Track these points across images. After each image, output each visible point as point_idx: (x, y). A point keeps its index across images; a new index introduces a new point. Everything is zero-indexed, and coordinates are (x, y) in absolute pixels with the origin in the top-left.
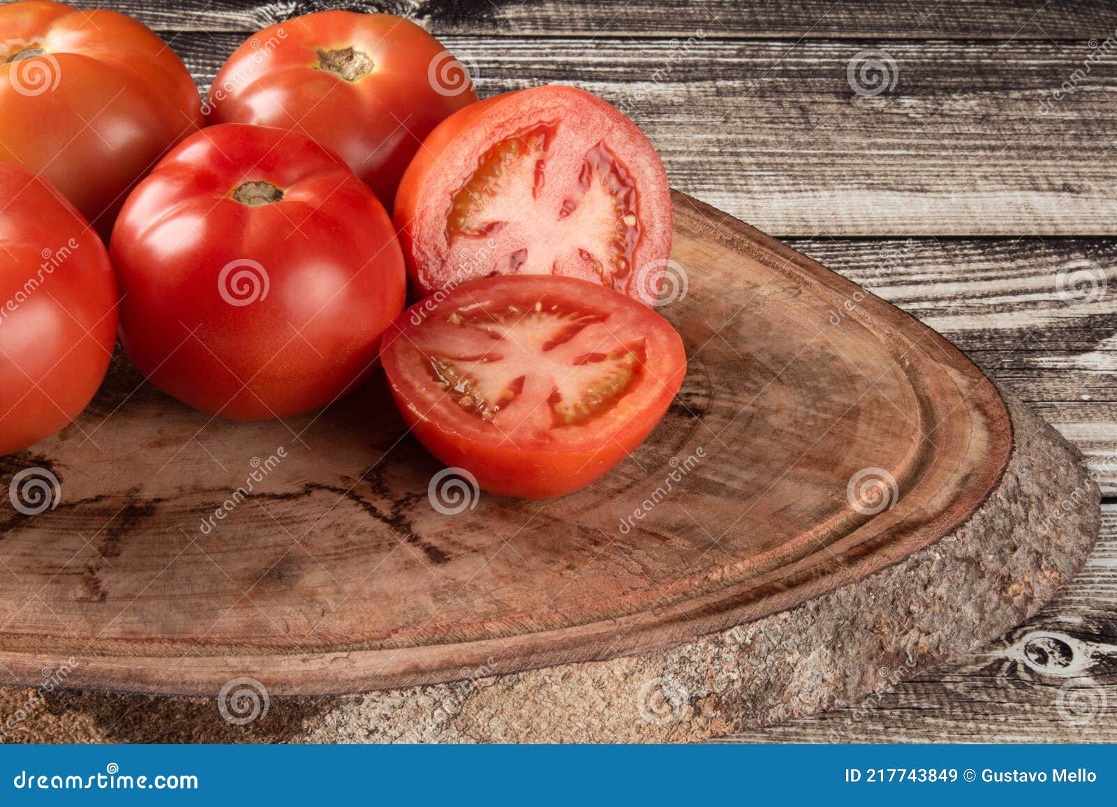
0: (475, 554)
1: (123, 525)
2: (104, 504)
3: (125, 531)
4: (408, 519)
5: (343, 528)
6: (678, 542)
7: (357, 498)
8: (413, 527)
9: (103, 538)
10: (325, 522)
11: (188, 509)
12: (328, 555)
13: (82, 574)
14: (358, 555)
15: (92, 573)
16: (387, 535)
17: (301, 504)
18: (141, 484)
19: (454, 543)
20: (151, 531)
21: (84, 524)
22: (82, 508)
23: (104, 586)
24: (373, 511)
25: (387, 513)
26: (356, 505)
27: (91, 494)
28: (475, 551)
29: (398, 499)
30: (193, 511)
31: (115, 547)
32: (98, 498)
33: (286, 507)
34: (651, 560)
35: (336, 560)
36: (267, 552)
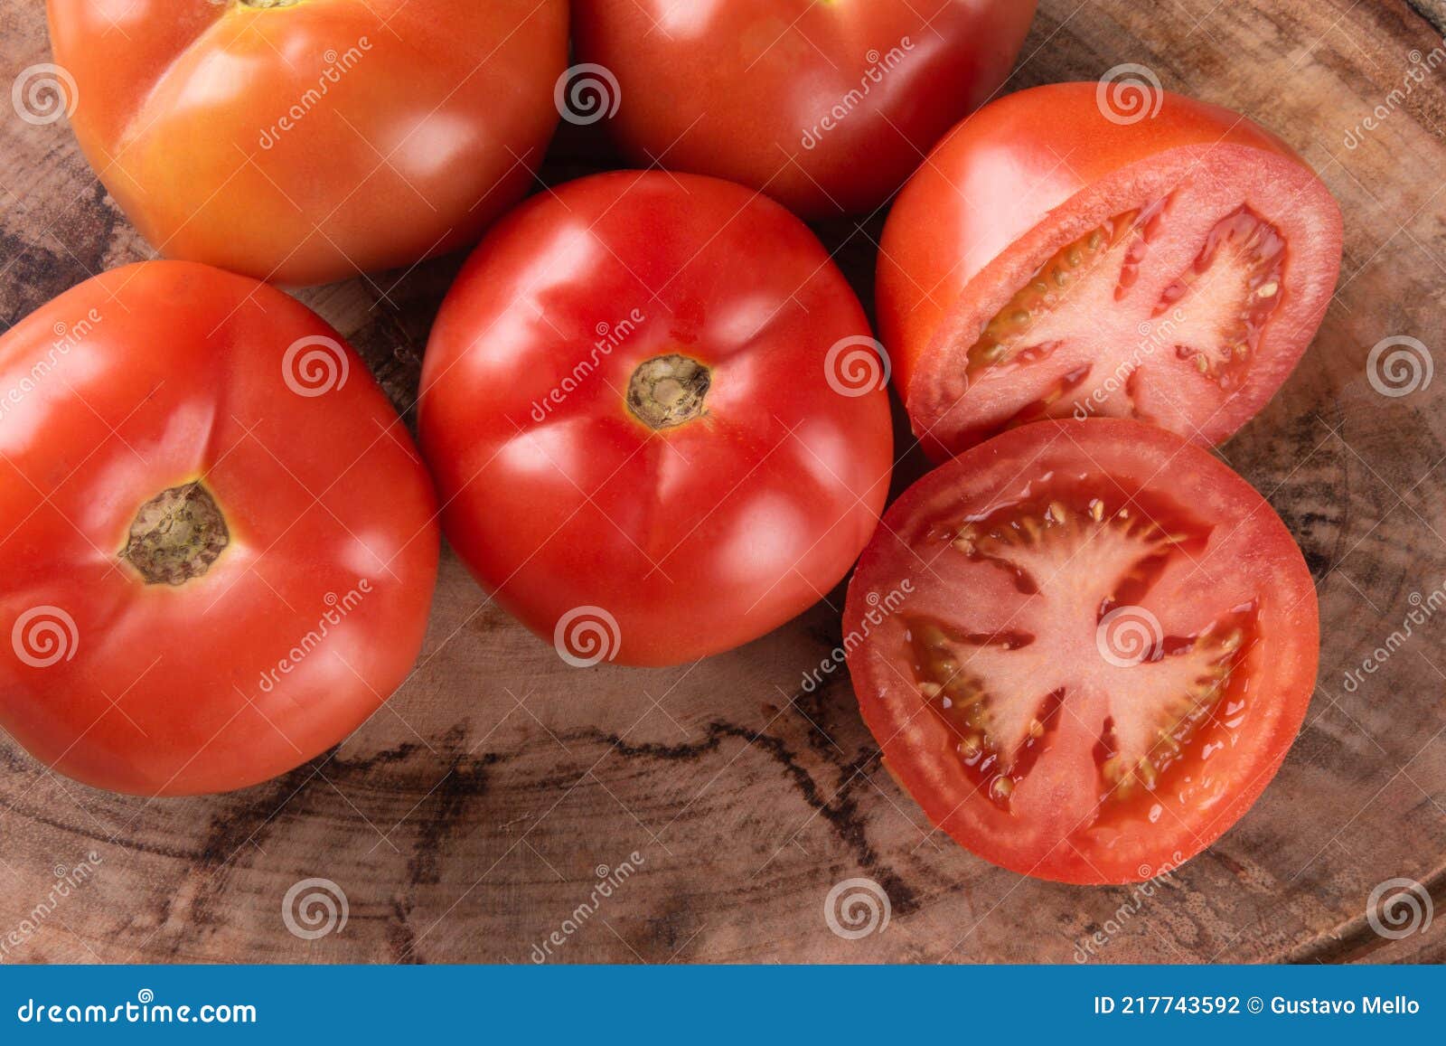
0: (955, 895)
1: (442, 814)
2: (412, 764)
3: (445, 826)
4: (862, 811)
5: (765, 827)
6: (1257, 877)
7: (785, 757)
8: (867, 829)
9: (414, 841)
10: (738, 815)
11: (537, 779)
12: (741, 891)
13: (385, 918)
14: (785, 893)
15: (402, 918)
16: (829, 850)
17: (703, 771)
18: (466, 720)
19: (926, 870)
20: (483, 829)
21: (383, 810)
22: (380, 773)
23: (419, 944)
24: (807, 787)
25: (830, 796)
26: (785, 774)
27: (392, 742)
28: (955, 888)
29: (846, 762)
30: (544, 784)
31: (432, 862)
32: (404, 751)
33: (681, 778)
34: (1211, 913)
35: (753, 901)
36: (653, 882)
